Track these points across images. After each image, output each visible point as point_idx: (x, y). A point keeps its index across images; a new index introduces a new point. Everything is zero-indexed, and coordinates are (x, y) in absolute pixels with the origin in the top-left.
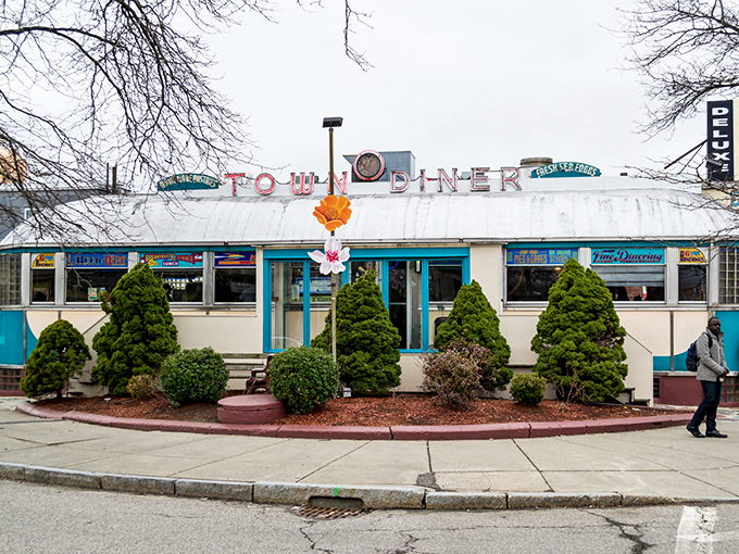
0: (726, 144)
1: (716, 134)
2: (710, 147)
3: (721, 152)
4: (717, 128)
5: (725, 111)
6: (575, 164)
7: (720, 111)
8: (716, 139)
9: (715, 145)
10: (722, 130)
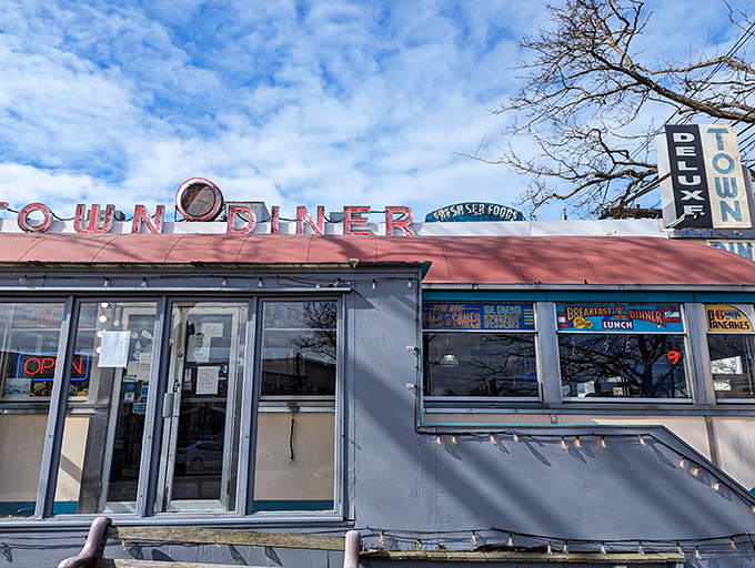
0: (697, 180)
1: (682, 166)
2: (675, 182)
3: (692, 189)
4: (682, 158)
5: (690, 137)
6: (487, 205)
7: (683, 137)
8: (683, 173)
9: (682, 180)
10: (689, 160)
